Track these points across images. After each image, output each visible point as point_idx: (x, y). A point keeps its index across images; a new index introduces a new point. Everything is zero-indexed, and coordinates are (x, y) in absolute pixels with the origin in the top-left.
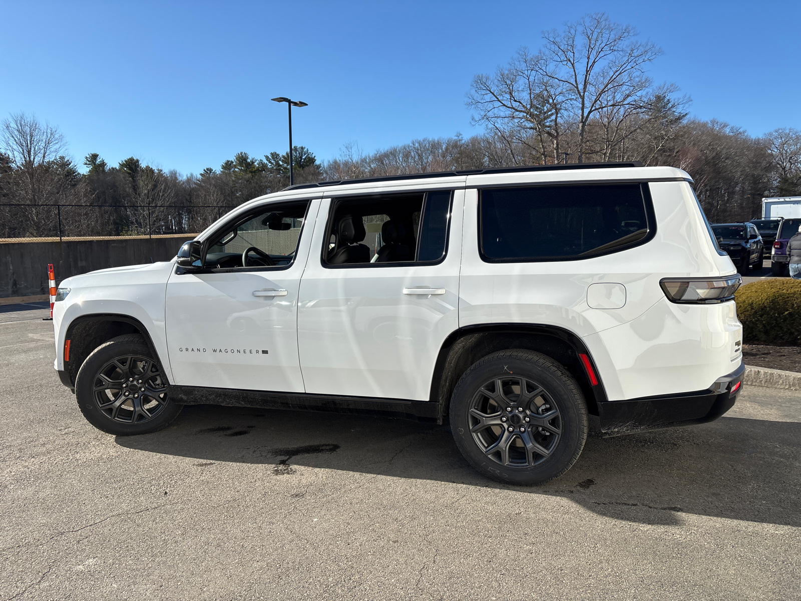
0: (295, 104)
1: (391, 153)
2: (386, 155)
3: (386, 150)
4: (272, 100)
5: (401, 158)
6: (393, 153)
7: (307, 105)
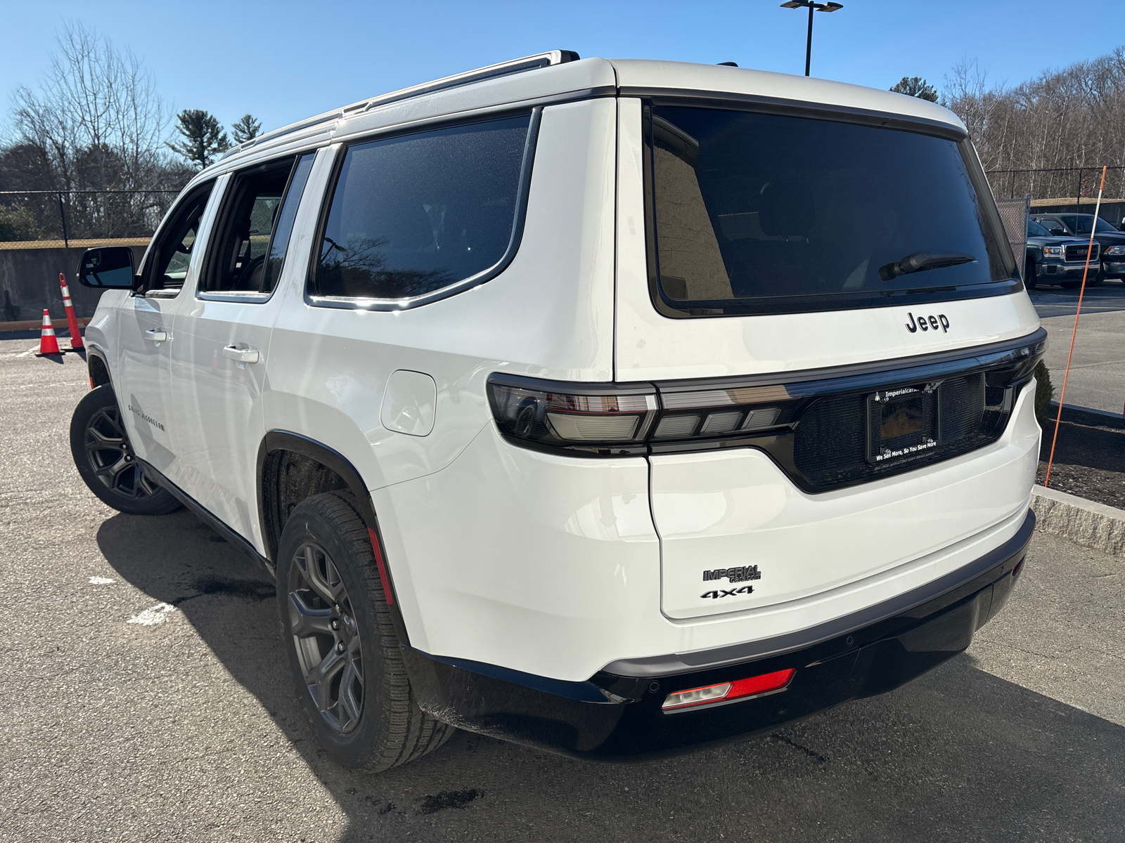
0: (822, 8)
1: (1071, 74)
2: (1059, 79)
3: (1061, 71)
4: (782, 6)
5: (1090, 82)
6: (1076, 74)
7: (841, 6)
